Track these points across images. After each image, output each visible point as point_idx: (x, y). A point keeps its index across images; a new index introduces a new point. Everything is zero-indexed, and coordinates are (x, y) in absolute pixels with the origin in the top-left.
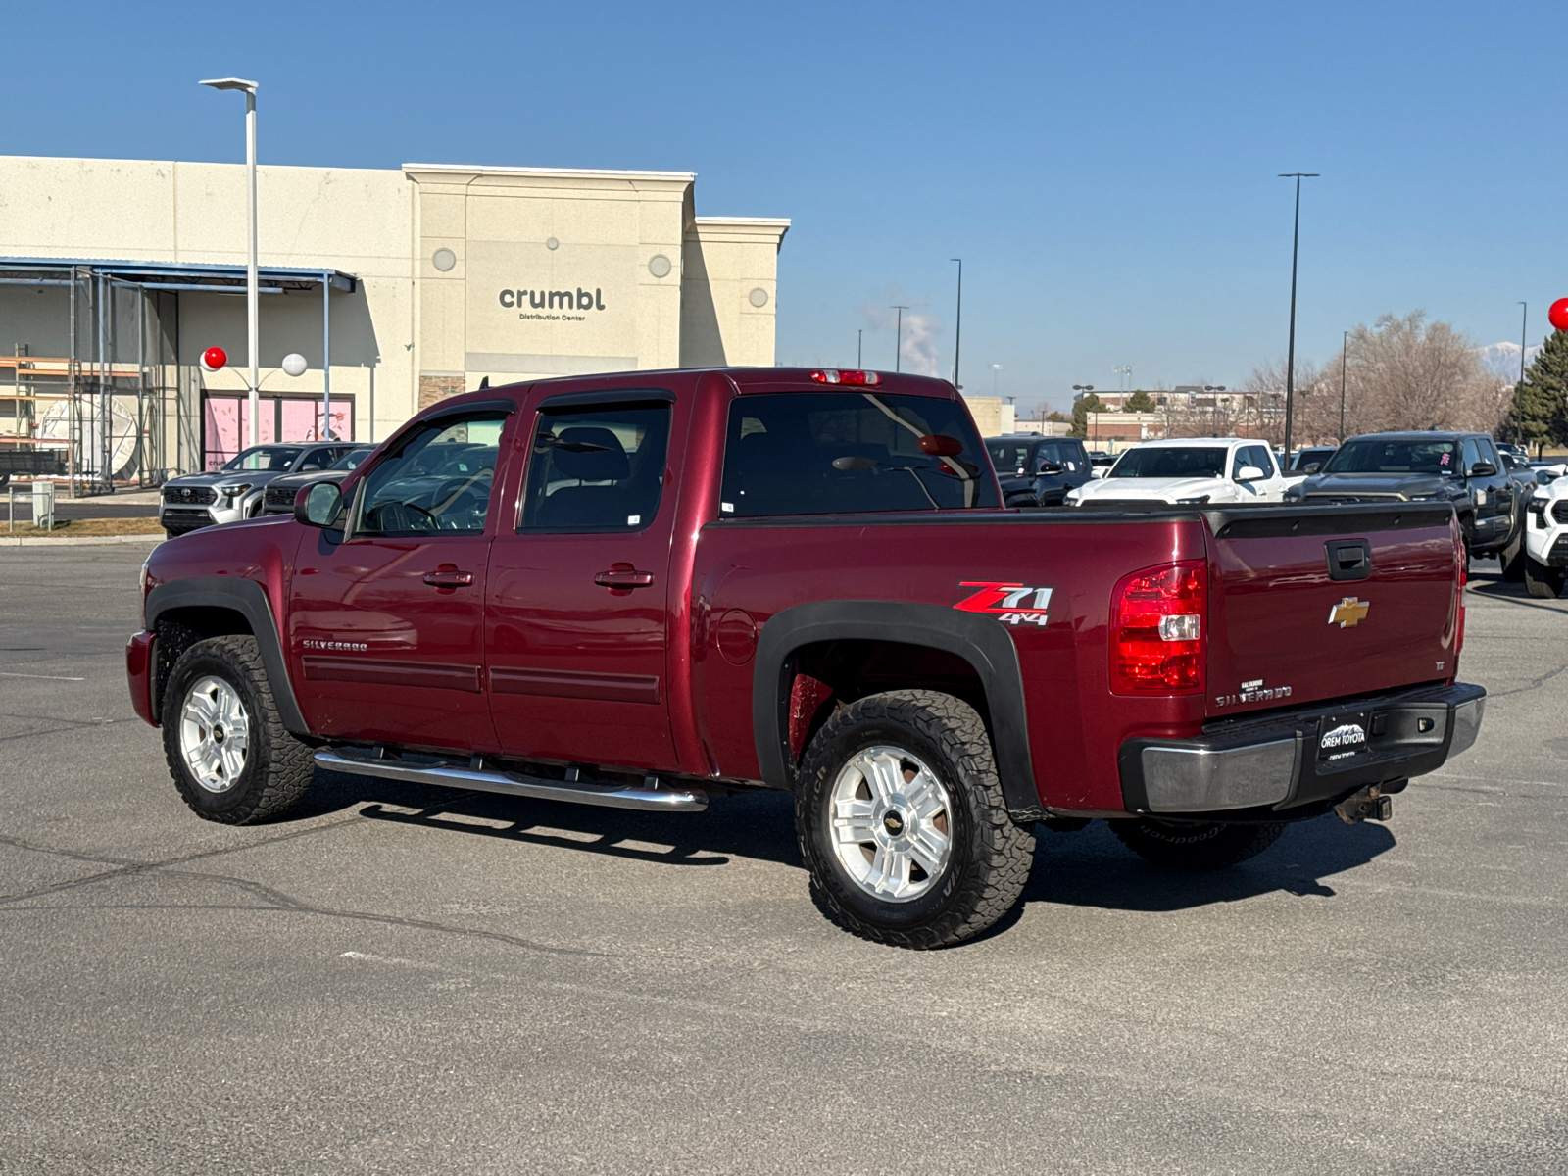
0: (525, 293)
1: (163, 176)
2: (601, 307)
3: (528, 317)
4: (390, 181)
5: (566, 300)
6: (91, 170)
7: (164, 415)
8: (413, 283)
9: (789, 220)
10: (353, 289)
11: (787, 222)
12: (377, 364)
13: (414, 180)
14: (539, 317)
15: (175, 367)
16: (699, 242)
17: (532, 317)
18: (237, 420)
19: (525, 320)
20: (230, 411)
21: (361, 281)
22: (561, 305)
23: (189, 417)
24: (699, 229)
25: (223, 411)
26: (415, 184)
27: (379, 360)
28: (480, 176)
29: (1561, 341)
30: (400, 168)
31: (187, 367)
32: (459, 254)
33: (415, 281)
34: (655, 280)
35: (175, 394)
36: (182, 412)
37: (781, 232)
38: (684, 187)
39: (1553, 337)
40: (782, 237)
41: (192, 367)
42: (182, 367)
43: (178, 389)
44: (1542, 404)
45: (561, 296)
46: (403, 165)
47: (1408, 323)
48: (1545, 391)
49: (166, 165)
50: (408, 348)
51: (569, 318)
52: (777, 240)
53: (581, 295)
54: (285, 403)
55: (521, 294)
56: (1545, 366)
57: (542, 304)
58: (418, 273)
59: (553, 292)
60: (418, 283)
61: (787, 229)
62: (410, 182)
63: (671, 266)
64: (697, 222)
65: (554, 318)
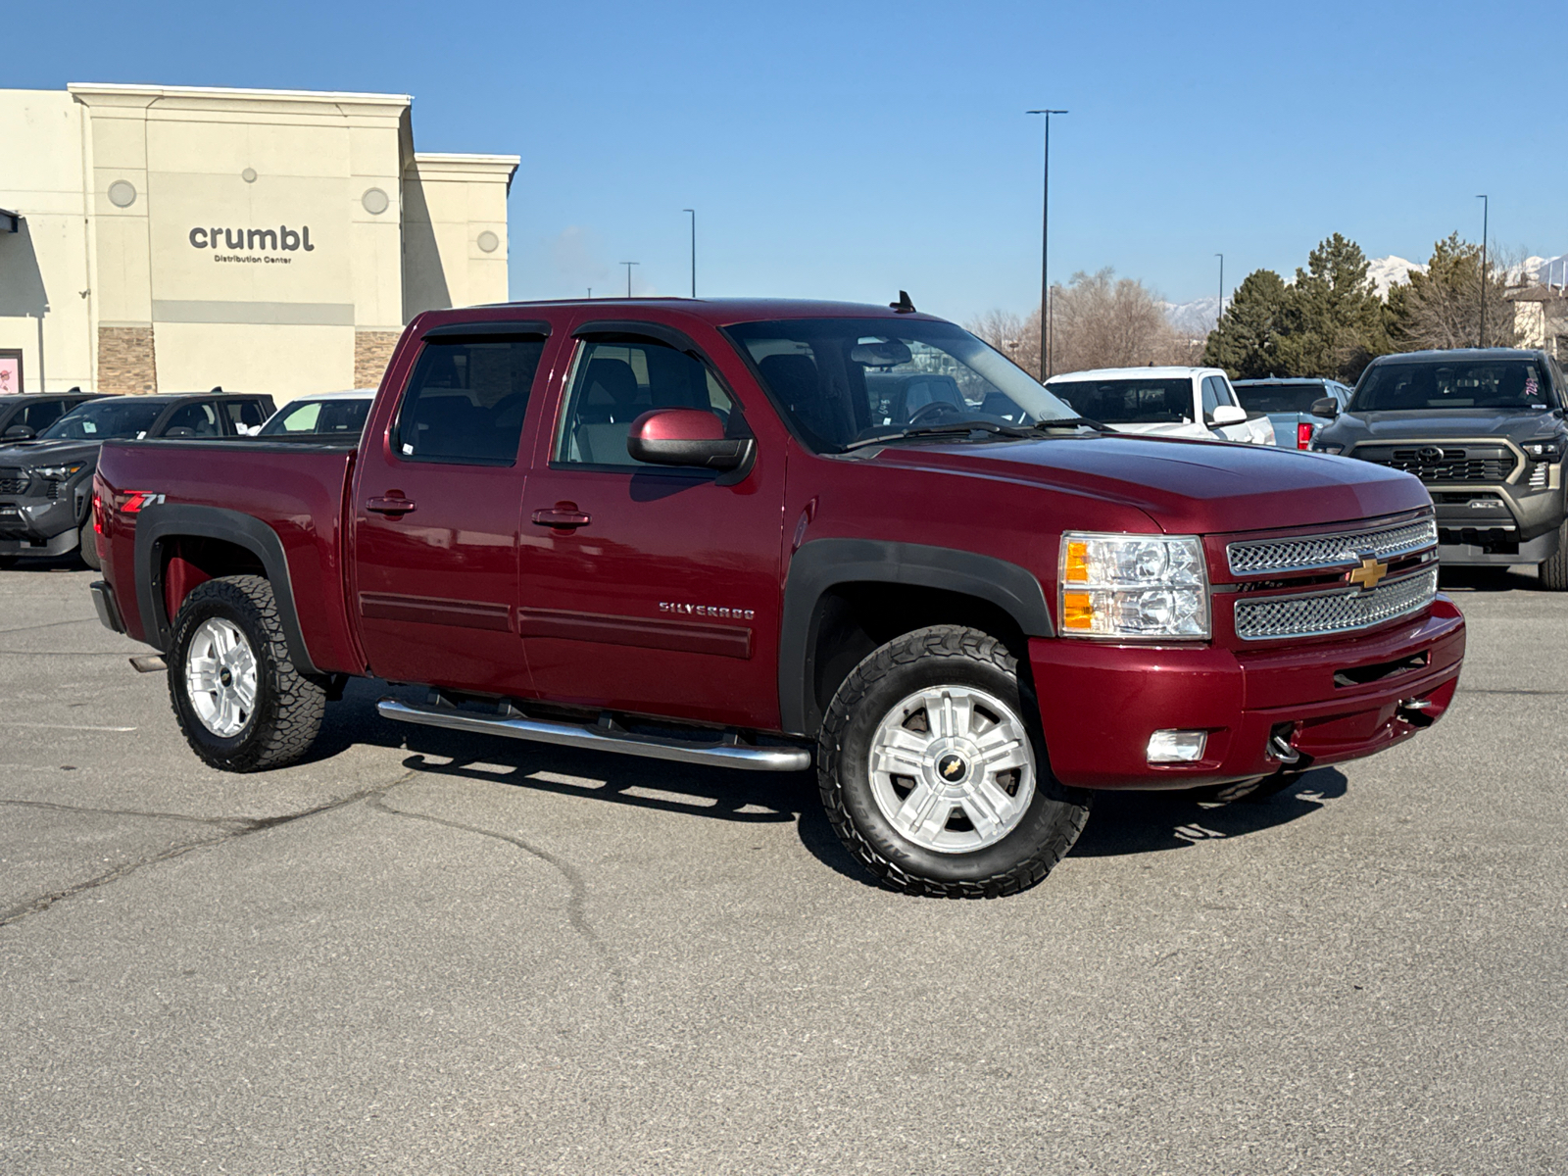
0: (220, 231)
2: (309, 248)
3: (225, 259)
4: (55, 103)
5: (268, 239)
8: (87, 221)
9: (519, 157)
10: (15, 229)
11: (516, 159)
12: (46, 314)
13: (82, 103)
14: (238, 259)
16: (420, 181)
17: (230, 259)
19: (221, 263)
21: (24, 219)
22: (263, 246)
24: (420, 167)
26: (85, 107)
27: (48, 310)
28: (161, 97)
29: (1250, 292)
30: (66, 89)
32: (140, 188)
33: (89, 219)
34: (371, 217)
37: (510, 170)
38: (399, 112)
39: (1241, 288)
40: (511, 176)
44: (1234, 353)
45: (262, 235)
46: (69, 85)
47: (1098, 280)
48: (1236, 340)
50: (84, 295)
51: (273, 260)
52: (506, 179)
53: (285, 233)
55: (215, 233)
56: (1235, 316)
57: (240, 245)
58: (92, 210)
59: (253, 230)
60: (92, 220)
61: (516, 167)
62: (79, 104)
63: (388, 201)
64: (417, 159)
65: (255, 260)
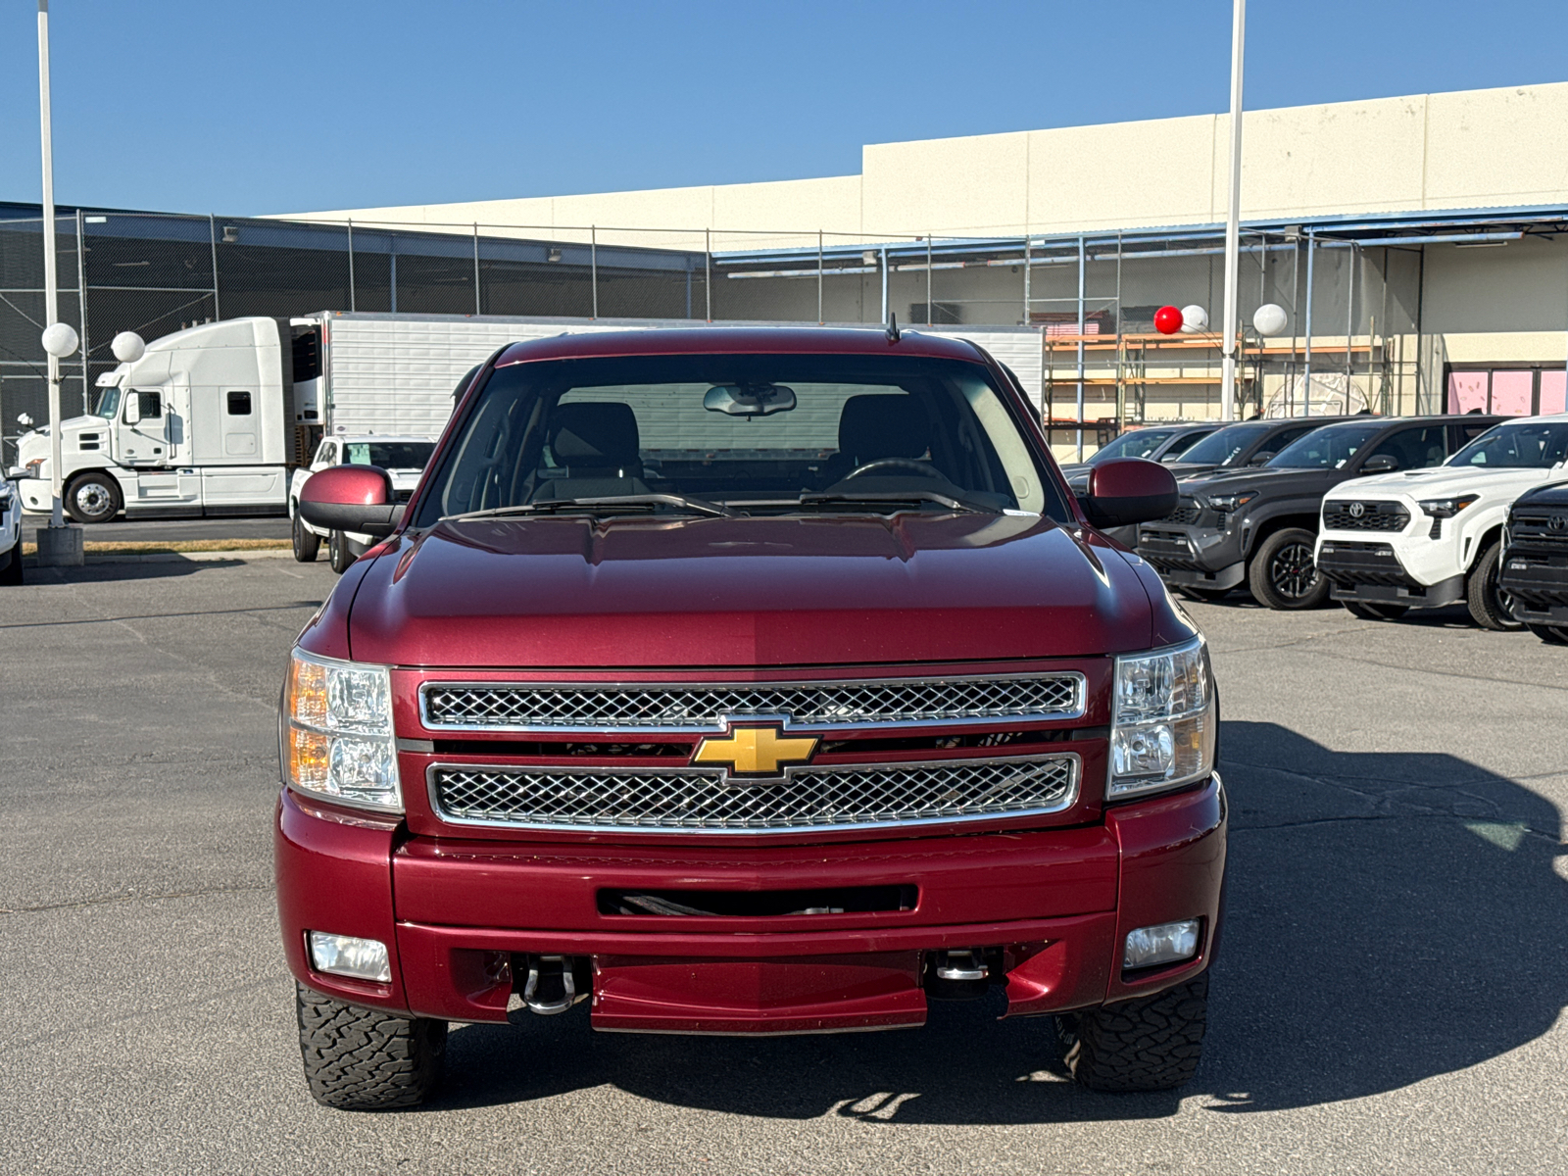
1: (1412, 113)
6: (1334, 116)
7: (1400, 394)
15: (1416, 336)
18: (1486, 398)
20: (1478, 387)
23: (1428, 395)
25: (1470, 387)
31: (1429, 336)
35: (1414, 368)
36: (1422, 391)
41: (1435, 336)
42: (1424, 337)
43: (1418, 364)
49: (1419, 99)
54: (1544, 374)
